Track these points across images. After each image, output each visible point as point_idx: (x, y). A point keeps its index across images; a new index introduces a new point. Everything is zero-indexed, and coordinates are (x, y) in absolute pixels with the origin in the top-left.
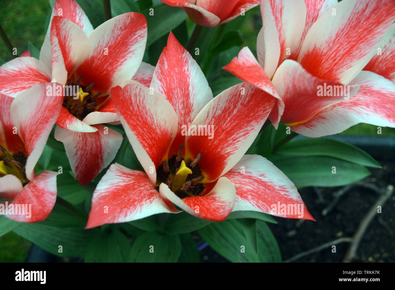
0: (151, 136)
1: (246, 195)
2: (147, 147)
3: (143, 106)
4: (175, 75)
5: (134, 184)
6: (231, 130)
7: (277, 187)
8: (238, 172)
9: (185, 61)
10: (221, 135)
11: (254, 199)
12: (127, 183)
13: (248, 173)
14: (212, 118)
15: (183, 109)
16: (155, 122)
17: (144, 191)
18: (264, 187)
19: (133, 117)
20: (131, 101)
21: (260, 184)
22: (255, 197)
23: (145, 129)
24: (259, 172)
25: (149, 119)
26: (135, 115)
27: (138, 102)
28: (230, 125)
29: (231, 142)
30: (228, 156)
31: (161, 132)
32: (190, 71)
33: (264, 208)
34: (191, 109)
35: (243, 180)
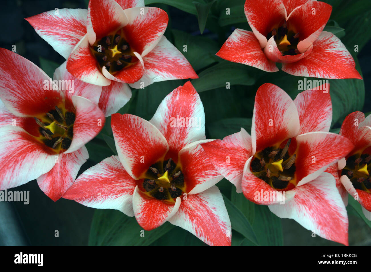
0: (143, 147)
1: (193, 218)
2: (136, 154)
3: (141, 126)
4: (182, 107)
5: (113, 179)
6: (206, 166)
7: (220, 222)
8: (200, 198)
9: (193, 99)
10: (199, 166)
11: (197, 223)
12: (108, 176)
13: (206, 203)
14: (199, 151)
15: (179, 134)
16: (150, 137)
17: (117, 187)
18: (211, 217)
19: (130, 132)
20: (130, 122)
21: (209, 214)
22: (198, 222)
23: (138, 142)
24: (214, 205)
25: (144, 135)
26: (131, 131)
27: (136, 123)
28: (208, 163)
29: (204, 174)
30: (198, 183)
31: (155, 144)
32: (195, 108)
33: (200, 232)
34: (185, 136)
35: (199, 206)
